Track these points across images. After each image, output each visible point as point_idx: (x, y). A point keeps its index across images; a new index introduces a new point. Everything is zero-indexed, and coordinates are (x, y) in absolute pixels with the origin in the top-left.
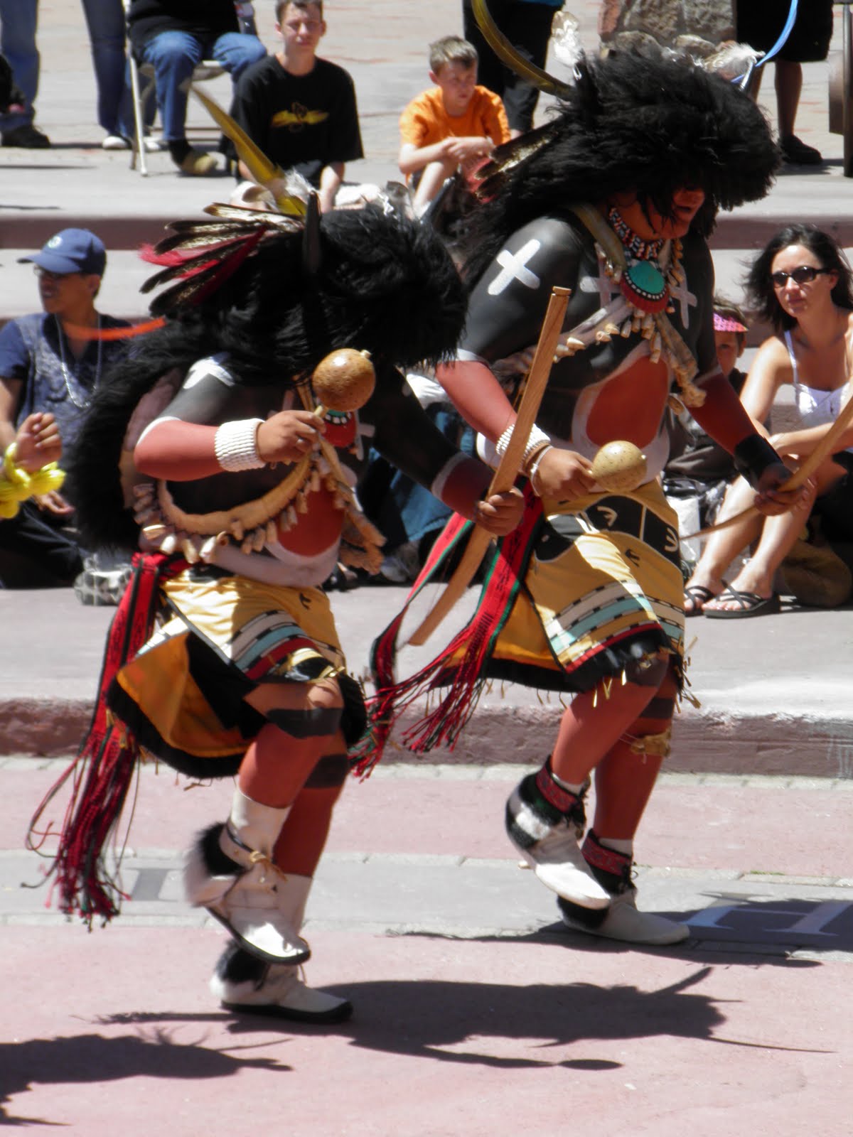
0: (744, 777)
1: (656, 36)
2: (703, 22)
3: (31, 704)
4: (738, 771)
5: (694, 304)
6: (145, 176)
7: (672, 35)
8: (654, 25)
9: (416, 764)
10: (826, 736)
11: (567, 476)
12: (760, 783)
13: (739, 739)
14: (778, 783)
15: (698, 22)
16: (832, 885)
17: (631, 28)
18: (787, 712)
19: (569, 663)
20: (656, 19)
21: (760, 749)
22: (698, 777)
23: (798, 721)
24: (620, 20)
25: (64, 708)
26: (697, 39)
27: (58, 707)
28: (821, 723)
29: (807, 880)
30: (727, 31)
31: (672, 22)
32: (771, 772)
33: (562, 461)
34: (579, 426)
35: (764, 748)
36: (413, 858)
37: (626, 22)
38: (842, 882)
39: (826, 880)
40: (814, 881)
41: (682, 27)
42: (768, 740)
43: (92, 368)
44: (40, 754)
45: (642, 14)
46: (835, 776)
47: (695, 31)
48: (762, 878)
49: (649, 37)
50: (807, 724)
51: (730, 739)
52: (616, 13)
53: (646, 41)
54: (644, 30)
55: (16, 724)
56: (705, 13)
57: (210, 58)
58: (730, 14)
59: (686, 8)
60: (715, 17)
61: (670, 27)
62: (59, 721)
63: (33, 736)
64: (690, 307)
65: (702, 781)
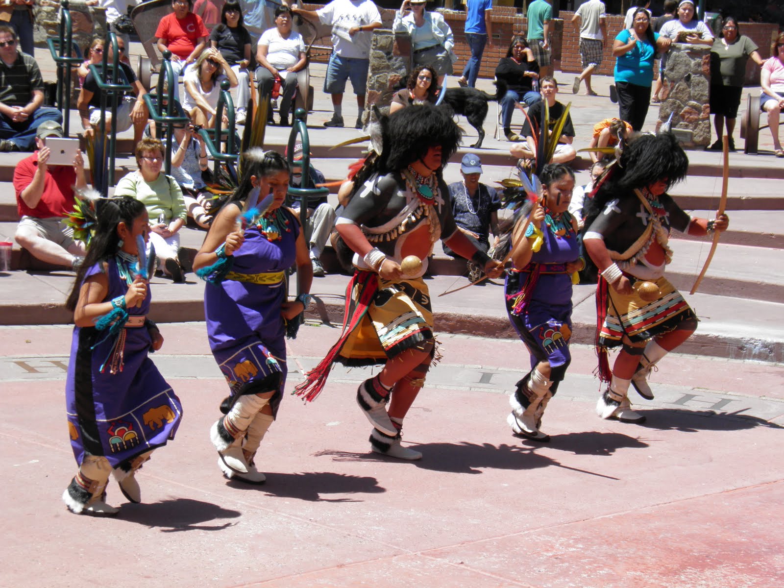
0: (697, 356)
1: (681, 101)
2: (698, 97)
3: (449, 315)
4: (694, 353)
5: (443, 204)
6: (499, 140)
7: (687, 101)
8: (680, 97)
9: (581, 344)
10: (726, 343)
11: (391, 271)
12: (702, 358)
13: (696, 342)
14: (708, 358)
15: (696, 97)
16: (726, 394)
17: (672, 98)
18: (713, 334)
19: (387, 346)
20: (681, 95)
21: (703, 346)
22: (680, 354)
23: (717, 337)
24: (669, 94)
25: (460, 317)
26: (695, 103)
27: (458, 317)
28: (725, 338)
29: (716, 392)
30: (706, 100)
31: (687, 96)
32: (706, 355)
33: (390, 265)
34: (398, 251)
35: (704, 346)
36: (578, 375)
37: (670, 96)
38: (729, 393)
39: (723, 392)
40: (719, 392)
41: (690, 98)
42: (705, 343)
43: (477, 201)
44: (451, 332)
45: (676, 93)
46: (728, 357)
47: (694, 100)
48: (701, 390)
49: (678, 101)
50: (720, 339)
51: (692, 342)
52: (667, 92)
53: (677, 103)
54: (677, 99)
55: (443, 321)
56: (698, 94)
57: (522, 101)
58: (708, 94)
59: (692, 92)
60: (702, 95)
61: (686, 98)
62: (458, 321)
63: (450, 326)
64: (442, 205)
65: (681, 356)
